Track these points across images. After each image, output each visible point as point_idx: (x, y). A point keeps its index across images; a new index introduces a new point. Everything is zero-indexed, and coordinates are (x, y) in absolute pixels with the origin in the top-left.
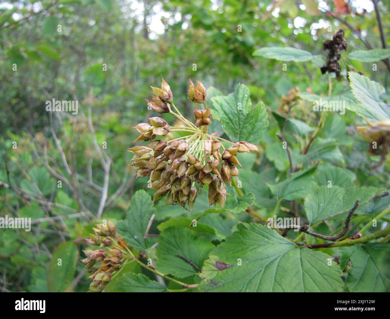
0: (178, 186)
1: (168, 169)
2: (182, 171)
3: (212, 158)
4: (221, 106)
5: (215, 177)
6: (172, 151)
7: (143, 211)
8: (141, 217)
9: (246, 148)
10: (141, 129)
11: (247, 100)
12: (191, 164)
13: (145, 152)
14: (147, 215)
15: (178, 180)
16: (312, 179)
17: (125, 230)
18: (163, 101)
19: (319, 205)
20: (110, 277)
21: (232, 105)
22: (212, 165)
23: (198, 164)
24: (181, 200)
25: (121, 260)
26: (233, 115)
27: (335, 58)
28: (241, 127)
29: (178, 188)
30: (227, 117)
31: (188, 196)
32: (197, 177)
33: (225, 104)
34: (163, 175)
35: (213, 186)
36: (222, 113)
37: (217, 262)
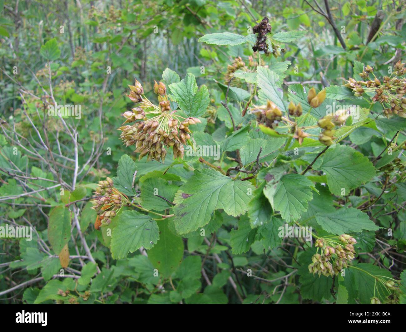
0: (154, 149)
1: (147, 139)
2: (156, 139)
3: (173, 130)
4: (176, 91)
5: (176, 141)
6: (149, 128)
7: (129, 169)
8: (128, 173)
9: (193, 121)
10: (127, 116)
11: (194, 85)
12: (161, 135)
13: (130, 129)
14: (132, 172)
15: (154, 145)
16: (247, 135)
17: (118, 184)
18: (138, 94)
19: (250, 153)
20: (115, 213)
21: (184, 89)
22: (174, 134)
23: (165, 135)
24: (157, 157)
25: (121, 202)
26: (185, 96)
27: (263, 40)
28: (191, 104)
29: (154, 150)
30: (181, 98)
31: (161, 154)
32: (165, 142)
33: (178, 89)
34: (145, 143)
35: (175, 146)
36: (177, 95)
37: (183, 194)
